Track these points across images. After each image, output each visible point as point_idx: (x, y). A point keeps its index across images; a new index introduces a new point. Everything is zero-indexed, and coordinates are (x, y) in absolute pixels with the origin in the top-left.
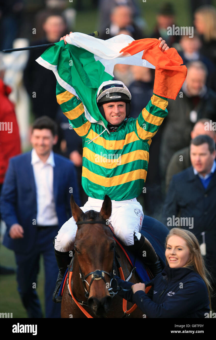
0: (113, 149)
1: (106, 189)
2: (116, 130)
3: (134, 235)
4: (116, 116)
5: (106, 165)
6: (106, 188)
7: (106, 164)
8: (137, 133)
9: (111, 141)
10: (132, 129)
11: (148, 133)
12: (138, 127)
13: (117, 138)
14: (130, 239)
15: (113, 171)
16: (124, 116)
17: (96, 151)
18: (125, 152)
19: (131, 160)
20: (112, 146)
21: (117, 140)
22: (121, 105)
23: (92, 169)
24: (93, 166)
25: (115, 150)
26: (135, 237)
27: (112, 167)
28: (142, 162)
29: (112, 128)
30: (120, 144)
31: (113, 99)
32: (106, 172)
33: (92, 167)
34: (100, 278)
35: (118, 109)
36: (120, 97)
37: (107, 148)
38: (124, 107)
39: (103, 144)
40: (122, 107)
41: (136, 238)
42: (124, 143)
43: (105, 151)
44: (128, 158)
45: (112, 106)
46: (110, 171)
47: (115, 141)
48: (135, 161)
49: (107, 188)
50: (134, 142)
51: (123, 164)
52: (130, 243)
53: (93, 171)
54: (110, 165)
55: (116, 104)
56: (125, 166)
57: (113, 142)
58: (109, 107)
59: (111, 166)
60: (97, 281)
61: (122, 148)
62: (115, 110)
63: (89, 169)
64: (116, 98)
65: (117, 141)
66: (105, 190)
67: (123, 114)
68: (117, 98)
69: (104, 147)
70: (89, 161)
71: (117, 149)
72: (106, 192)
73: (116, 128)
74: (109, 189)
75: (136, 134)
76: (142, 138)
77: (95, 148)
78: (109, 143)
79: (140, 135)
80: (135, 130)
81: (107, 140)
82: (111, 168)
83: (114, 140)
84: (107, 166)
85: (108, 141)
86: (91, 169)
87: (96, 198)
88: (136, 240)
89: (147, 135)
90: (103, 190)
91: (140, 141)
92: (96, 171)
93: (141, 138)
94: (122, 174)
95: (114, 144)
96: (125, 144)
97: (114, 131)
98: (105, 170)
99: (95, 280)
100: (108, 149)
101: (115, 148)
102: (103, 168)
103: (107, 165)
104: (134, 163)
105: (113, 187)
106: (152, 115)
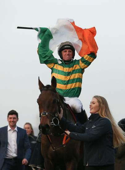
2: (68, 63)
4: (68, 56)
7: (64, 78)
8: (79, 65)
10: (77, 63)
15: (67, 81)
19: (76, 77)
20: (67, 70)
22: (70, 51)
25: (68, 72)
29: (66, 62)
30: (71, 70)
31: (66, 48)
32: (64, 82)
34: (45, 115)
35: (69, 53)
36: (69, 47)
45: (66, 51)
50: (77, 69)
55: (68, 50)
56: (74, 79)
57: (68, 68)
58: (64, 52)
59: (66, 79)
62: (67, 53)
69: (63, 71)
74: (65, 91)
85: (65, 68)
89: (84, 66)
90: (63, 91)
91: (81, 69)
93: (81, 67)
96: (73, 70)
102: (63, 80)
106: (89, 57)
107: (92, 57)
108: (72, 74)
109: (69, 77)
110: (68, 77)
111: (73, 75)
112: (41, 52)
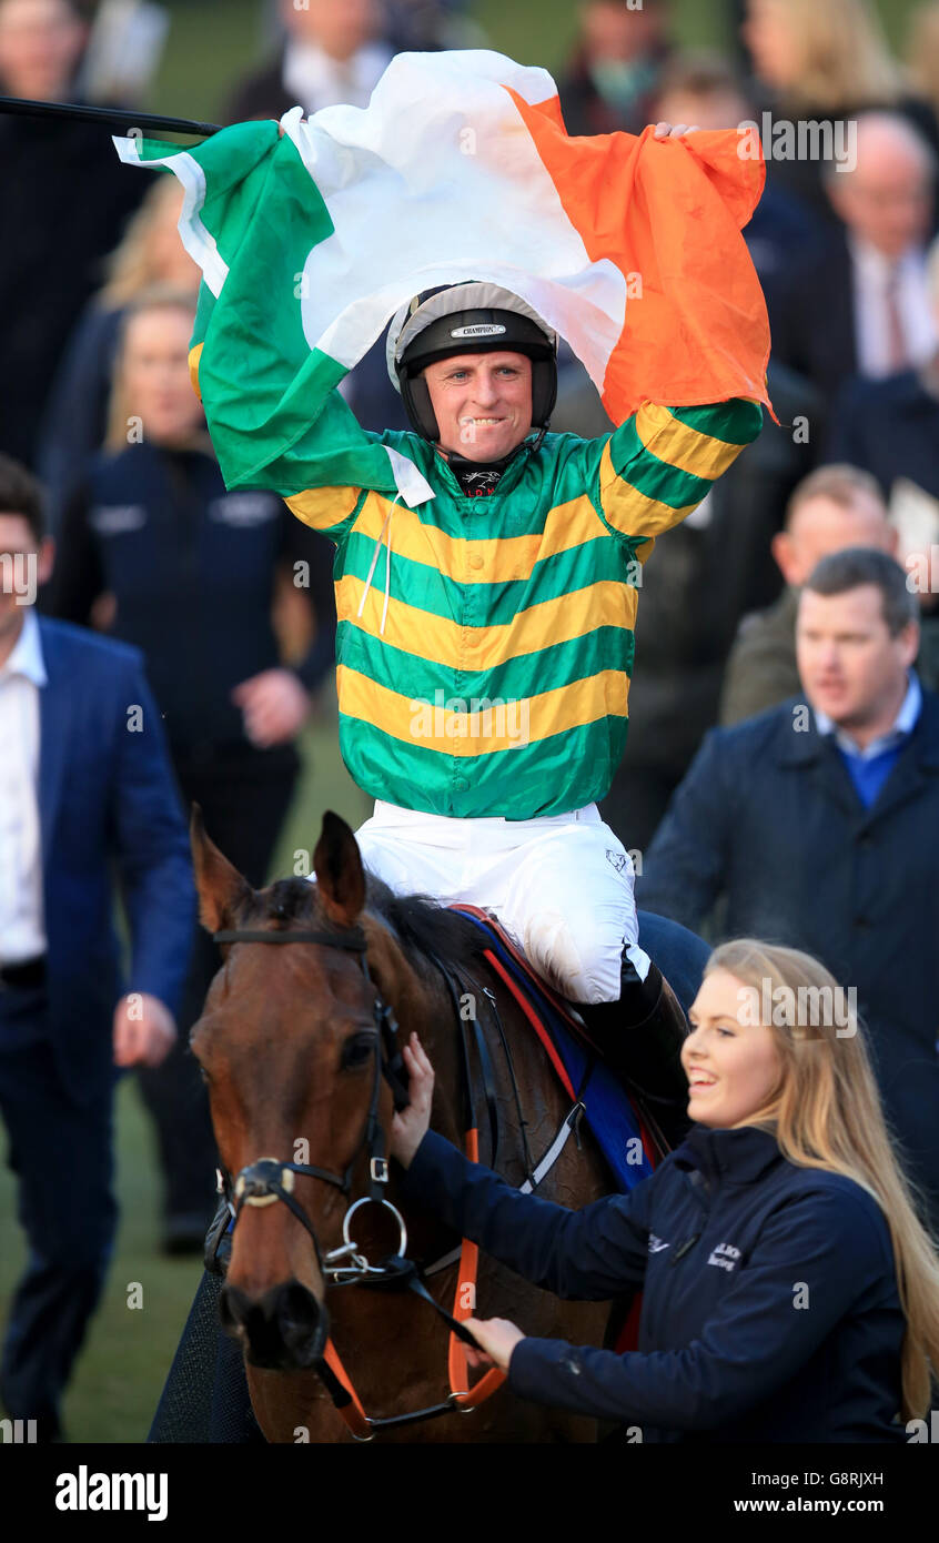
0: (487, 581)
1: (461, 766)
2: (493, 485)
3: (624, 955)
4: (484, 421)
5: (455, 654)
6: (459, 759)
7: (456, 649)
8: (597, 503)
9: (475, 543)
10: (574, 483)
11: (653, 505)
12: (608, 474)
13: (503, 528)
14: (605, 972)
15: (488, 680)
16: (520, 418)
17: (404, 590)
18: (541, 591)
19: (574, 631)
20: (479, 568)
21: (502, 537)
22: (508, 370)
23: (390, 676)
24: (392, 659)
25: (494, 586)
26: (627, 967)
27: (482, 662)
28: (616, 636)
29: (475, 475)
30: (519, 557)
31: (469, 342)
32: (458, 689)
33: (386, 665)
34: (273, 1198)
35: (493, 387)
36: (500, 329)
37: (461, 576)
38: (520, 379)
39: (441, 559)
40: (512, 376)
41: (630, 970)
42: (536, 551)
43: (451, 589)
44: (561, 617)
45: (465, 373)
46: (476, 680)
47: (495, 542)
48: (589, 634)
49: (464, 761)
50: (580, 549)
51: (538, 649)
52: (602, 992)
53: (395, 687)
54: (475, 656)
55: (482, 364)
56: (549, 656)
57: (487, 547)
58: (451, 377)
59: (478, 662)
60: (258, 1209)
61: (526, 575)
62: (480, 390)
63: (375, 678)
64: (483, 334)
65: (504, 541)
66: (455, 771)
67: (517, 411)
68: (487, 334)
69: (445, 573)
70: (370, 640)
71: (505, 578)
72: (461, 779)
73: (491, 476)
74: (472, 768)
75: (596, 508)
76: (621, 526)
77: (398, 579)
78: (468, 552)
79: (612, 515)
80: (592, 491)
81: (458, 537)
82: (478, 670)
83: (490, 538)
84: (461, 658)
85: (460, 545)
86: (383, 674)
87: (410, 807)
88: (629, 978)
89: (647, 512)
90: (446, 771)
91: (613, 541)
92: (411, 685)
93: (616, 526)
94: (534, 698)
95: (489, 557)
96: (541, 556)
97: (485, 494)
98: (449, 676)
99: (252, 1207)
100: (465, 582)
101: (496, 576)
102: (443, 667)
103: (462, 655)
104: (584, 643)
105: (493, 755)
106: (684, 429)
107: (711, 432)
108: (529, 604)
109: (508, 630)
110: (495, 630)
111: (545, 611)
112: (231, 387)
